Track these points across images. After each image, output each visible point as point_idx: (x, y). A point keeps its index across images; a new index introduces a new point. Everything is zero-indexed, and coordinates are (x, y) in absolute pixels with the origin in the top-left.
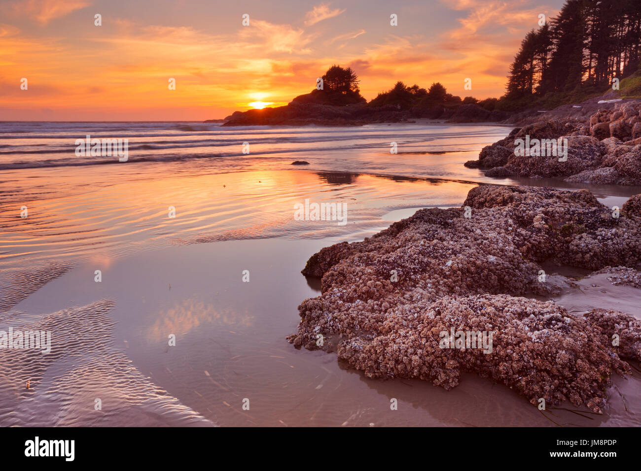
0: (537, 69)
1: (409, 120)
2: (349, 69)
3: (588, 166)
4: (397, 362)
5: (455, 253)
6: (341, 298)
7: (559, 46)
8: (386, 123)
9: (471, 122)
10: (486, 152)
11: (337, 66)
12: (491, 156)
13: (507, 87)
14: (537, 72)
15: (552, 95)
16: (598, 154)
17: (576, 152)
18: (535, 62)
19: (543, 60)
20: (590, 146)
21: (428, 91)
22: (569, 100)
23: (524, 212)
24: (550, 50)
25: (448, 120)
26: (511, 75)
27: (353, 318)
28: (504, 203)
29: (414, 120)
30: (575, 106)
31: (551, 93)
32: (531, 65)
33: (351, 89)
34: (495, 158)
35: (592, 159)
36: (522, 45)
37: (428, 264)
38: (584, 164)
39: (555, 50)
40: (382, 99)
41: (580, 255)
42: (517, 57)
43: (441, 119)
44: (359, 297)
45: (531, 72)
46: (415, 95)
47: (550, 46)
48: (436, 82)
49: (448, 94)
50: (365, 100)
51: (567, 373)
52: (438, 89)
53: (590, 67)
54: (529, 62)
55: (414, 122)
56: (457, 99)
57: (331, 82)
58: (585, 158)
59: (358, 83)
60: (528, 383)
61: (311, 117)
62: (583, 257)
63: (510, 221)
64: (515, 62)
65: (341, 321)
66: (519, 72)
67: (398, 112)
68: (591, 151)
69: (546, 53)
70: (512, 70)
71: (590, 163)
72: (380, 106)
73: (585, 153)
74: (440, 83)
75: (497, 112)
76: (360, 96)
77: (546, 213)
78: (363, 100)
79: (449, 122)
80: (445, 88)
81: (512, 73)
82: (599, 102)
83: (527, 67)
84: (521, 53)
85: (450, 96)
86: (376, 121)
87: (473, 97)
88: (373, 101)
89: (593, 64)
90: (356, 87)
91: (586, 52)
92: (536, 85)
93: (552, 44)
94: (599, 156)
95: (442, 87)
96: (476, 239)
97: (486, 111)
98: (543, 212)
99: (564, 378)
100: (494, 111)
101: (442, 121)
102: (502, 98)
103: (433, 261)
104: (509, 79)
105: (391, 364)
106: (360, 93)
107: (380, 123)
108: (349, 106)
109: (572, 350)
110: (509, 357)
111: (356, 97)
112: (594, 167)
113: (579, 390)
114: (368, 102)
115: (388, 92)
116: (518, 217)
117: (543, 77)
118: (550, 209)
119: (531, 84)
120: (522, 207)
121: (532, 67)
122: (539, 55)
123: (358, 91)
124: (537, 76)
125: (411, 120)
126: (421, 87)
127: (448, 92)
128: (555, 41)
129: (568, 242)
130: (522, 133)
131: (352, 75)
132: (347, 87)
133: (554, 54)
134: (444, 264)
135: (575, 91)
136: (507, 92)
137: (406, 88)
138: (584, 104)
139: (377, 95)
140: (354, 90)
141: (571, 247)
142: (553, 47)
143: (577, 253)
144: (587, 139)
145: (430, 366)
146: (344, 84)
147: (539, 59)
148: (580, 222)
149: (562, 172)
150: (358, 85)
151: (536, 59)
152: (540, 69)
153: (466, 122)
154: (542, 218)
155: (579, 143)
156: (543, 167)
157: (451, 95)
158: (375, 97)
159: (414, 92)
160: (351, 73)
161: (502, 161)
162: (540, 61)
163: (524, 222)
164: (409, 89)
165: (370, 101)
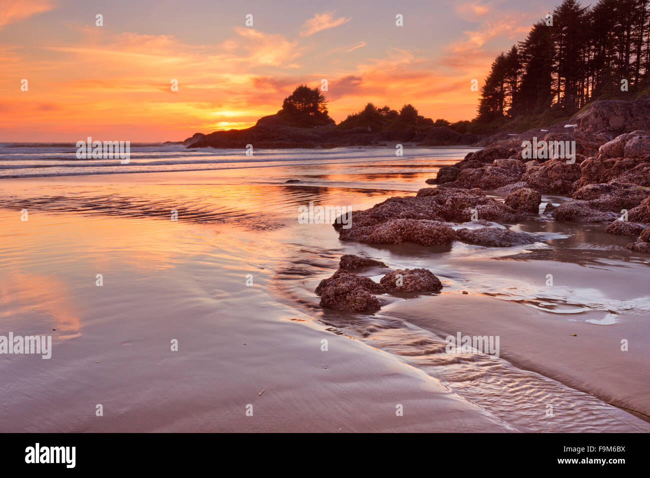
0: (507, 92)
1: (380, 143)
2: (317, 89)
3: (511, 181)
4: (381, 238)
5: (404, 210)
6: (357, 226)
7: (528, 69)
8: (357, 145)
9: (443, 145)
10: (442, 172)
11: (304, 86)
12: (446, 175)
13: (478, 109)
14: (507, 95)
15: (522, 119)
16: (520, 173)
17: (504, 171)
18: (505, 85)
19: (513, 83)
20: (515, 167)
21: (399, 113)
22: (539, 124)
23: (442, 198)
24: (520, 73)
25: (419, 143)
26: (482, 98)
27: (363, 231)
28: (434, 194)
29: (385, 142)
30: (543, 130)
31: (522, 116)
32: (502, 88)
33: (318, 109)
34: (448, 177)
35: (515, 176)
36: (492, 68)
37: (392, 214)
38: (509, 180)
39: (525, 73)
40: (352, 120)
41: (466, 216)
42: (487, 80)
43: (412, 141)
44: (364, 225)
45: (501, 96)
46: (386, 117)
47: (519, 70)
48: (407, 104)
49: (420, 116)
50: (334, 122)
51: (436, 237)
52: (409, 111)
53: (559, 91)
54: (499, 85)
55: (385, 145)
56: (429, 121)
57: (298, 102)
58: (510, 176)
59: (327, 103)
60: (424, 240)
61: (280, 140)
62: (467, 217)
63: (434, 202)
64: (486, 85)
65: (358, 232)
66: (489, 95)
67: (368, 135)
68: (515, 170)
69: (515, 75)
70: (483, 93)
71: (513, 179)
72: (350, 128)
73: (510, 172)
74: (412, 104)
75: (469, 135)
76: (328, 117)
77: (452, 198)
78: (332, 121)
79: (420, 145)
80: (417, 110)
81: (483, 95)
82: (565, 126)
83: (498, 89)
84: (491, 75)
85: (421, 118)
86: (347, 144)
87: (445, 119)
88: (342, 123)
89: (562, 88)
90: (325, 108)
91: (555, 76)
92: (507, 109)
93: (521, 67)
94: (520, 174)
95: (413, 108)
96: (415, 208)
97: (458, 134)
98: (451, 198)
99: (436, 238)
100: (466, 133)
101: (414, 144)
102: (473, 120)
103: (395, 213)
104: (480, 102)
105: (379, 239)
106: (329, 114)
107: (351, 145)
108: (317, 127)
109: (438, 230)
110: (418, 233)
111: (324, 118)
112: (516, 181)
113: (440, 241)
114: (337, 124)
115: (358, 113)
116: (439, 201)
117: (513, 100)
118: (456, 197)
119: (502, 107)
120: (442, 196)
121: (503, 91)
122: (509, 78)
123: (326, 112)
124: (508, 99)
125: (383, 143)
126: (391, 109)
127: (420, 114)
128: (524, 65)
129: (461, 211)
130: (474, 157)
131: (320, 95)
132: (315, 108)
133: (524, 77)
134: (399, 214)
135: (543, 115)
136: (478, 114)
137: (377, 109)
138: (552, 128)
139: (347, 117)
140: (323, 111)
141: (463, 213)
142: (523, 70)
143: (464, 215)
144: (514, 161)
145: (392, 239)
146: (312, 105)
147: (509, 82)
148: (469, 202)
149: (493, 186)
150: (326, 106)
151: (506, 82)
152: (510, 93)
153: (437, 145)
154: (450, 201)
155: (507, 165)
156: (480, 182)
157: (423, 117)
158: (344, 119)
159: (384, 114)
160: (319, 94)
161: (453, 178)
162: (510, 84)
163: (441, 202)
164: (380, 110)
165: (340, 123)
